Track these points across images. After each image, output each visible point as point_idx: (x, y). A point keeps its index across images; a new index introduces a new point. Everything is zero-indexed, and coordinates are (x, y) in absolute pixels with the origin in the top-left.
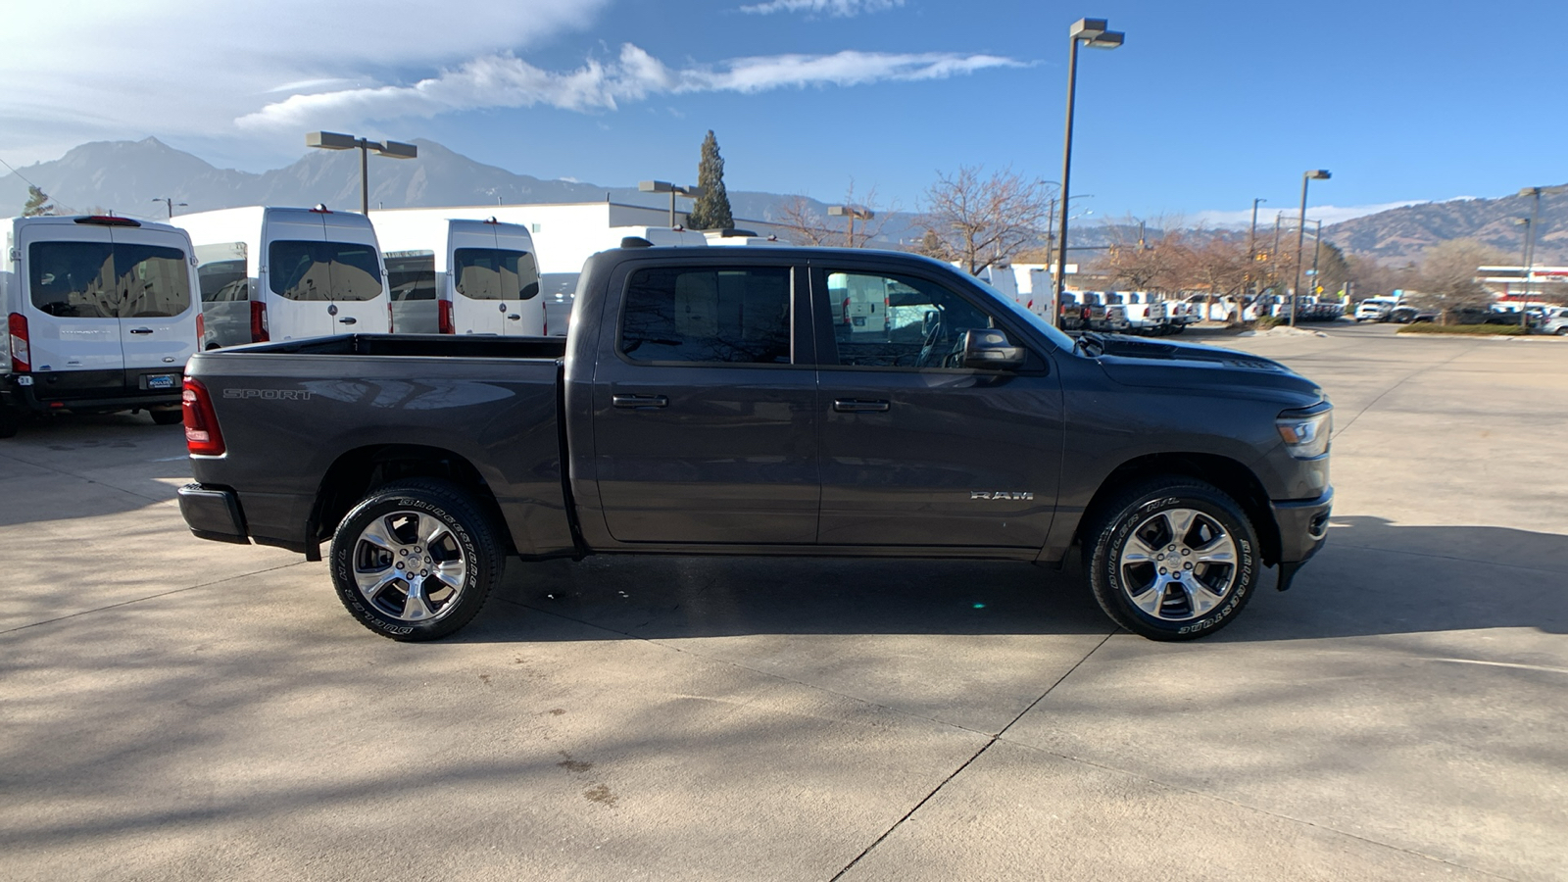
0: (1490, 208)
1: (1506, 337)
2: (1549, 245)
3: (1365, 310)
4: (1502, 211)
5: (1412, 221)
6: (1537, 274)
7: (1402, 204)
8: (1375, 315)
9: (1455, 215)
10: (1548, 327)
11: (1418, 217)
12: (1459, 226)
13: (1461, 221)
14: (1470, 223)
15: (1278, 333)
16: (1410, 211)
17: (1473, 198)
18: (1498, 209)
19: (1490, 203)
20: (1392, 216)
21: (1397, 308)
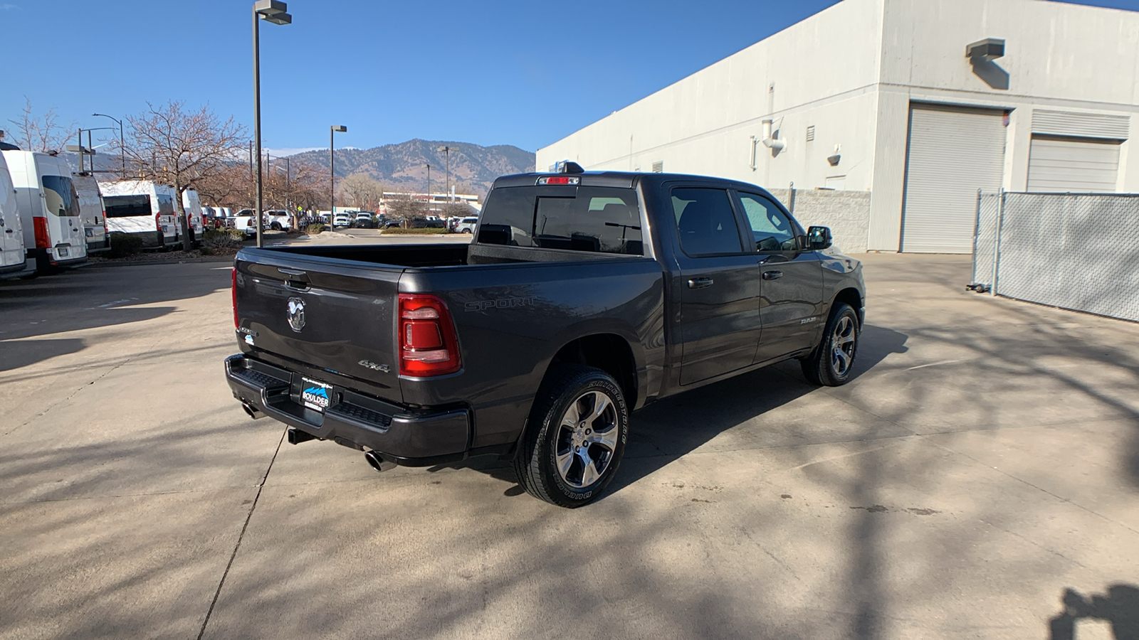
0: (361, 155)
1: (441, 235)
2: (395, 180)
3: (338, 220)
4: (369, 158)
5: (318, 161)
6: (437, 199)
7: (311, 150)
8: (346, 223)
9: (343, 159)
10: (457, 228)
11: (321, 159)
12: (346, 166)
13: (347, 162)
14: (352, 164)
15: (325, 236)
16: (315, 154)
17: (352, 148)
18: (367, 156)
19: (362, 152)
20: (305, 157)
21: (357, 218)
